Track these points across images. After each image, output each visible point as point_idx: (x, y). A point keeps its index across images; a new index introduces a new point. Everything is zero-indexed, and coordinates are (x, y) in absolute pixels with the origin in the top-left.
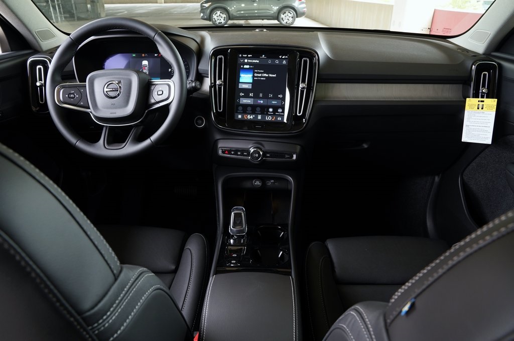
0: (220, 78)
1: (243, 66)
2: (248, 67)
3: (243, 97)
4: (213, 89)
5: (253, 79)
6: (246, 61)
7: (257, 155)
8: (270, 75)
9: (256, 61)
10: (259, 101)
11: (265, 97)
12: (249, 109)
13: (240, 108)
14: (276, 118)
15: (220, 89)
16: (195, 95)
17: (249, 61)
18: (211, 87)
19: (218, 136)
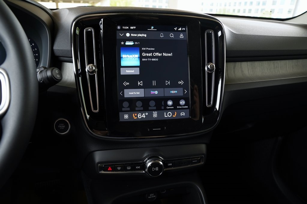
0: (91, 61)
1: (125, 43)
2: (131, 43)
3: (128, 87)
4: (80, 78)
5: (141, 62)
6: (128, 35)
7: (157, 169)
8: (164, 54)
9: (143, 35)
10: (152, 92)
11: (160, 85)
12: (139, 104)
13: (126, 104)
14: (178, 114)
15: (92, 78)
16: (51, 89)
17: (132, 35)
18: (77, 76)
19: (92, 148)
